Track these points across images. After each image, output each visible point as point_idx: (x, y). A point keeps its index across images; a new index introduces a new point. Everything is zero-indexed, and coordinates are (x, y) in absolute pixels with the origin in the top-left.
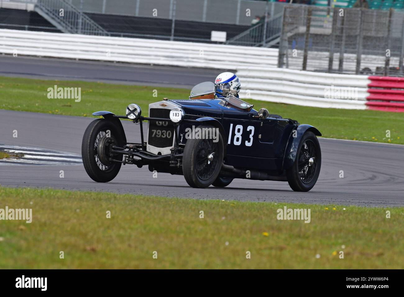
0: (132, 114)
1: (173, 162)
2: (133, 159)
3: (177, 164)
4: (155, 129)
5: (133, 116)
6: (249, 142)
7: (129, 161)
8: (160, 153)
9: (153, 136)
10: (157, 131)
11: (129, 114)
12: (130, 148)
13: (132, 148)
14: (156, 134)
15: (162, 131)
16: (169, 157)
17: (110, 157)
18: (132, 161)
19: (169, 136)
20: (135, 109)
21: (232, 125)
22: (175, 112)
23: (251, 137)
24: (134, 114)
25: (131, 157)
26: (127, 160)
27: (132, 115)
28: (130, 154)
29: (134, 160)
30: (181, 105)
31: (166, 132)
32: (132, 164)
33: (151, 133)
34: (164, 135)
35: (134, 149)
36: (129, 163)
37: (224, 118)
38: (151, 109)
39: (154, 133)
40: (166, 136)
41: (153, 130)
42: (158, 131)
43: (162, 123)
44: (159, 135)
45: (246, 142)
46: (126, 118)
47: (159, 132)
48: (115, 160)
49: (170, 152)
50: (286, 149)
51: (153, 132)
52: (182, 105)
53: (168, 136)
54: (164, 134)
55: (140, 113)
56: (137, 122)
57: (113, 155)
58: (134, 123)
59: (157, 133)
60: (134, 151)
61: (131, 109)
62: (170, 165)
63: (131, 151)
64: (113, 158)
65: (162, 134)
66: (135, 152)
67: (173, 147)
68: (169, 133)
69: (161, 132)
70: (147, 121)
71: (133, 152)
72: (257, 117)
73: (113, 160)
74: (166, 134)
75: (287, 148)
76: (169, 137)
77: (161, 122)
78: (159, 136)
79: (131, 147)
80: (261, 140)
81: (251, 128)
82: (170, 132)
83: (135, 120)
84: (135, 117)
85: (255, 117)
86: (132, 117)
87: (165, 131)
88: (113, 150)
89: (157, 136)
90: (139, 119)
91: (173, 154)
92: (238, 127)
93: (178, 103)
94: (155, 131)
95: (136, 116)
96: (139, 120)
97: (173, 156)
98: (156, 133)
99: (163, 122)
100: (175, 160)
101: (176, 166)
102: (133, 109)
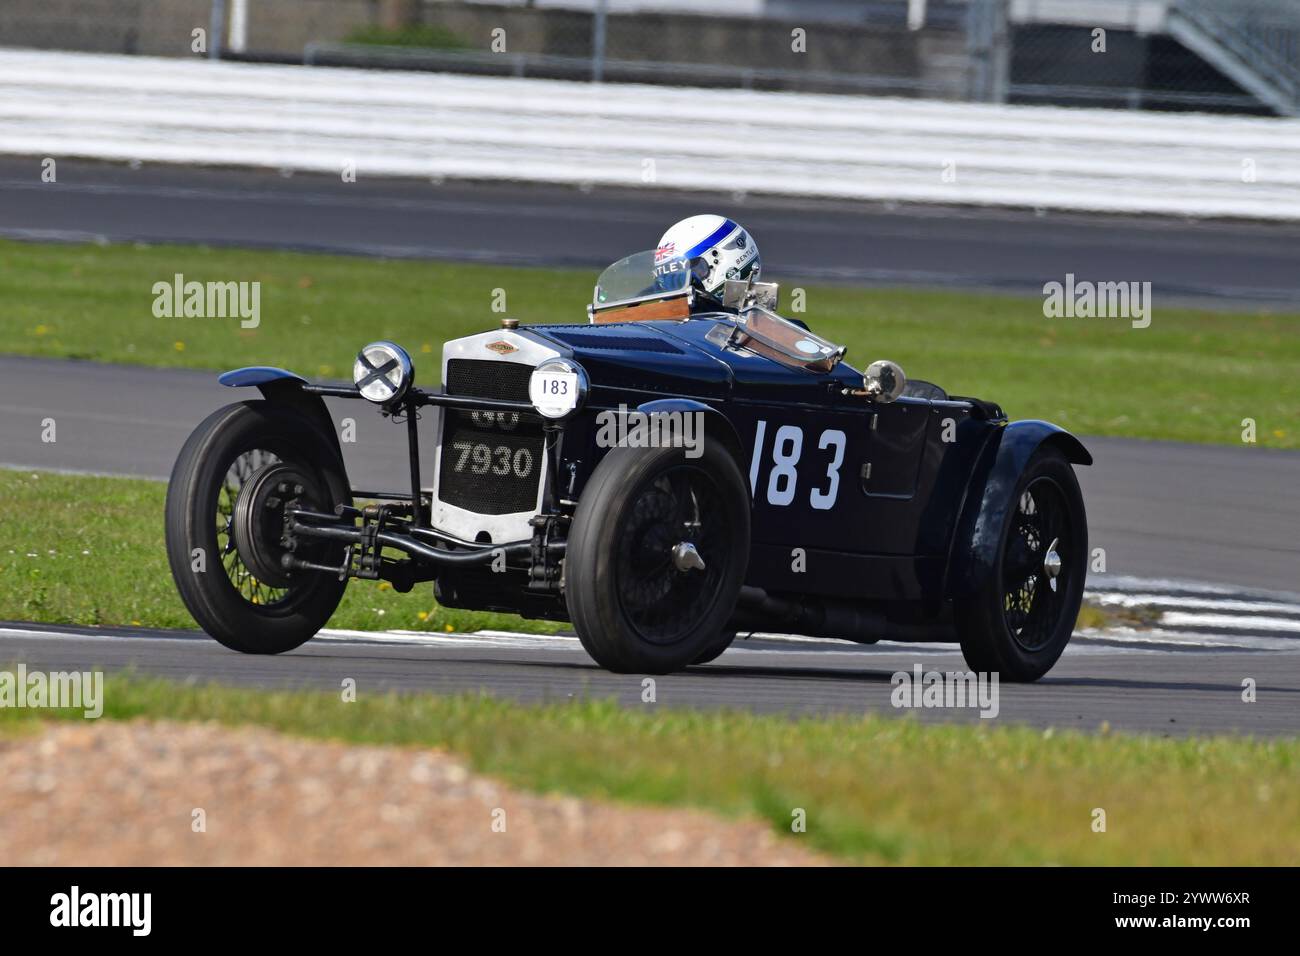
0: (378, 382)
1: (540, 570)
2: (379, 561)
3: (557, 577)
4: (465, 441)
5: (382, 390)
6: (825, 492)
7: (363, 567)
8: (484, 537)
9: (460, 467)
10: (473, 446)
11: (367, 381)
12: (367, 518)
13: (375, 517)
14: (470, 461)
15: (493, 450)
16: (526, 553)
17: (285, 550)
18: (376, 568)
19: (522, 469)
20: (391, 364)
21: (762, 426)
22: (551, 376)
23: (833, 471)
24: (387, 382)
25: (371, 550)
26: (357, 563)
27: (376, 387)
28: (367, 540)
29: (382, 562)
30: (569, 346)
31: (513, 454)
32: (377, 579)
33: (449, 458)
34: (501, 467)
35: (384, 519)
36: (364, 573)
37: (735, 399)
38: (451, 362)
39: (464, 457)
40: (512, 470)
41: (457, 446)
42: (478, 448)
43: (496, 416)
44: (481, 465)
45: (815, 492)
46: (355, 394)
47: (482, 454)
48: (308, 565)
49: (528, 533)
50: (959, 517)
51: (460, 452)
52: (577, 349)
53: (517, 471)
54: (505, 461)
55: (409, 378)
56: (396, 413)
57: (295, 545)
58: (386, 415)
59: (477, 458)
60: (382, 529)
61: (373, 363)
62: (530, 585)
63: (372, 530)
64: (299, 554)
65: (496, 460)
66: (388, 531)
67: (538, 510)
68: (523, 458)
69: (492, 455)
70: (437, 408)
71: (379, 531)
72: (859, 393)
73: (299, 563)
74: (513, 462)
75: (962, 514)
76: (524, 474)
77: (489, 415)
78: (484, 470)
79: (371, 511)
80: (871, 484)
81: (834, 437)
82: (527, 452)
83: (390, 407)
84: (387, 394)
85: (849, 392)
86: (377, 392)
87: (508, 451)
88: (298, 525)
89: (474, 467)
90: (407, 400)
91: (542, 541)
92: (786, 432)
93: (559, 338)
94: (465, 448)
95: (394, 389)
96: (403, 405)
97: (541, 546)
98: (471, 455)
99: (501, 415)
100: (548, 565)
101: (553, 585)
102: (383, 362)
